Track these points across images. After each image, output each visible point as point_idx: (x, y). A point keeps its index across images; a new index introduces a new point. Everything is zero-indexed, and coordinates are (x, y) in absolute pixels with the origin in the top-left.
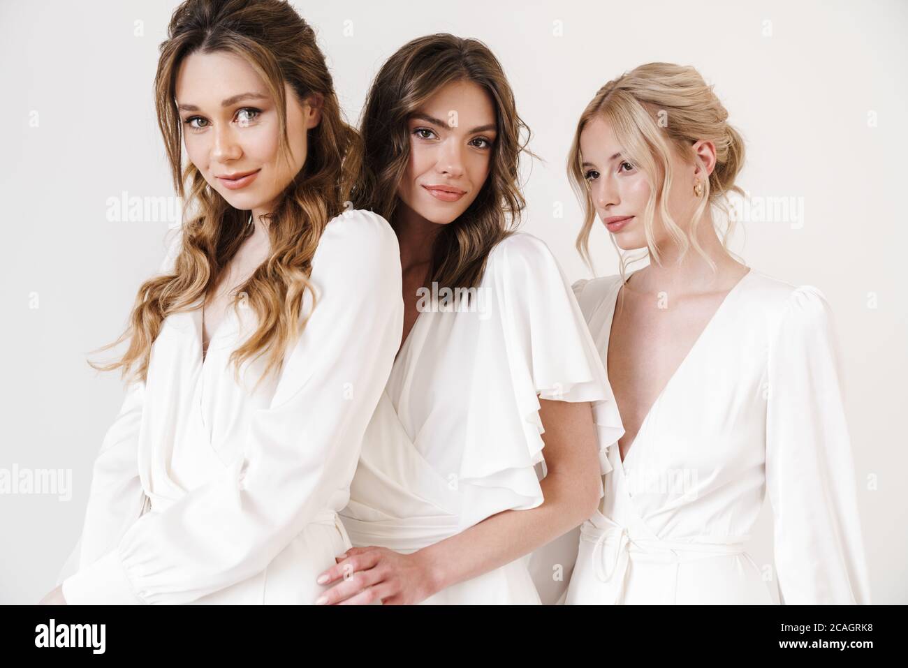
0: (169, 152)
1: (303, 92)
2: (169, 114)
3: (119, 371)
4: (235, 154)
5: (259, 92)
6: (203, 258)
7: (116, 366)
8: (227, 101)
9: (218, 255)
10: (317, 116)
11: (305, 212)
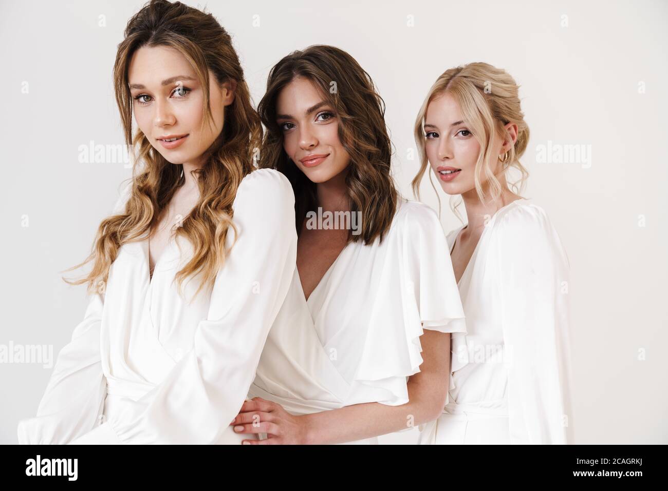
0: (124, 120)
1: (222, 77)
2: (123, 91)
3: (86, 285)
4: (171, 121)
5: (189, 75)
6: (148, 202)
7: (83, 282)
8: (166, 81)
9: (159, 200)
10: (231, 96)
11: (225, 167)
